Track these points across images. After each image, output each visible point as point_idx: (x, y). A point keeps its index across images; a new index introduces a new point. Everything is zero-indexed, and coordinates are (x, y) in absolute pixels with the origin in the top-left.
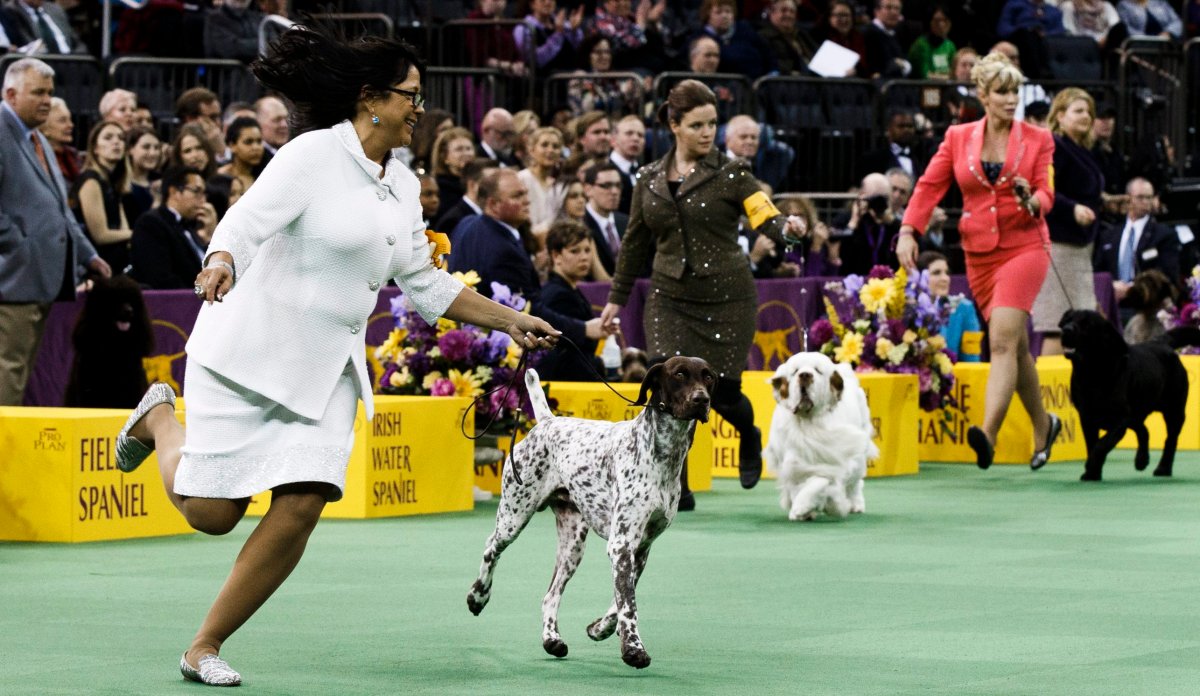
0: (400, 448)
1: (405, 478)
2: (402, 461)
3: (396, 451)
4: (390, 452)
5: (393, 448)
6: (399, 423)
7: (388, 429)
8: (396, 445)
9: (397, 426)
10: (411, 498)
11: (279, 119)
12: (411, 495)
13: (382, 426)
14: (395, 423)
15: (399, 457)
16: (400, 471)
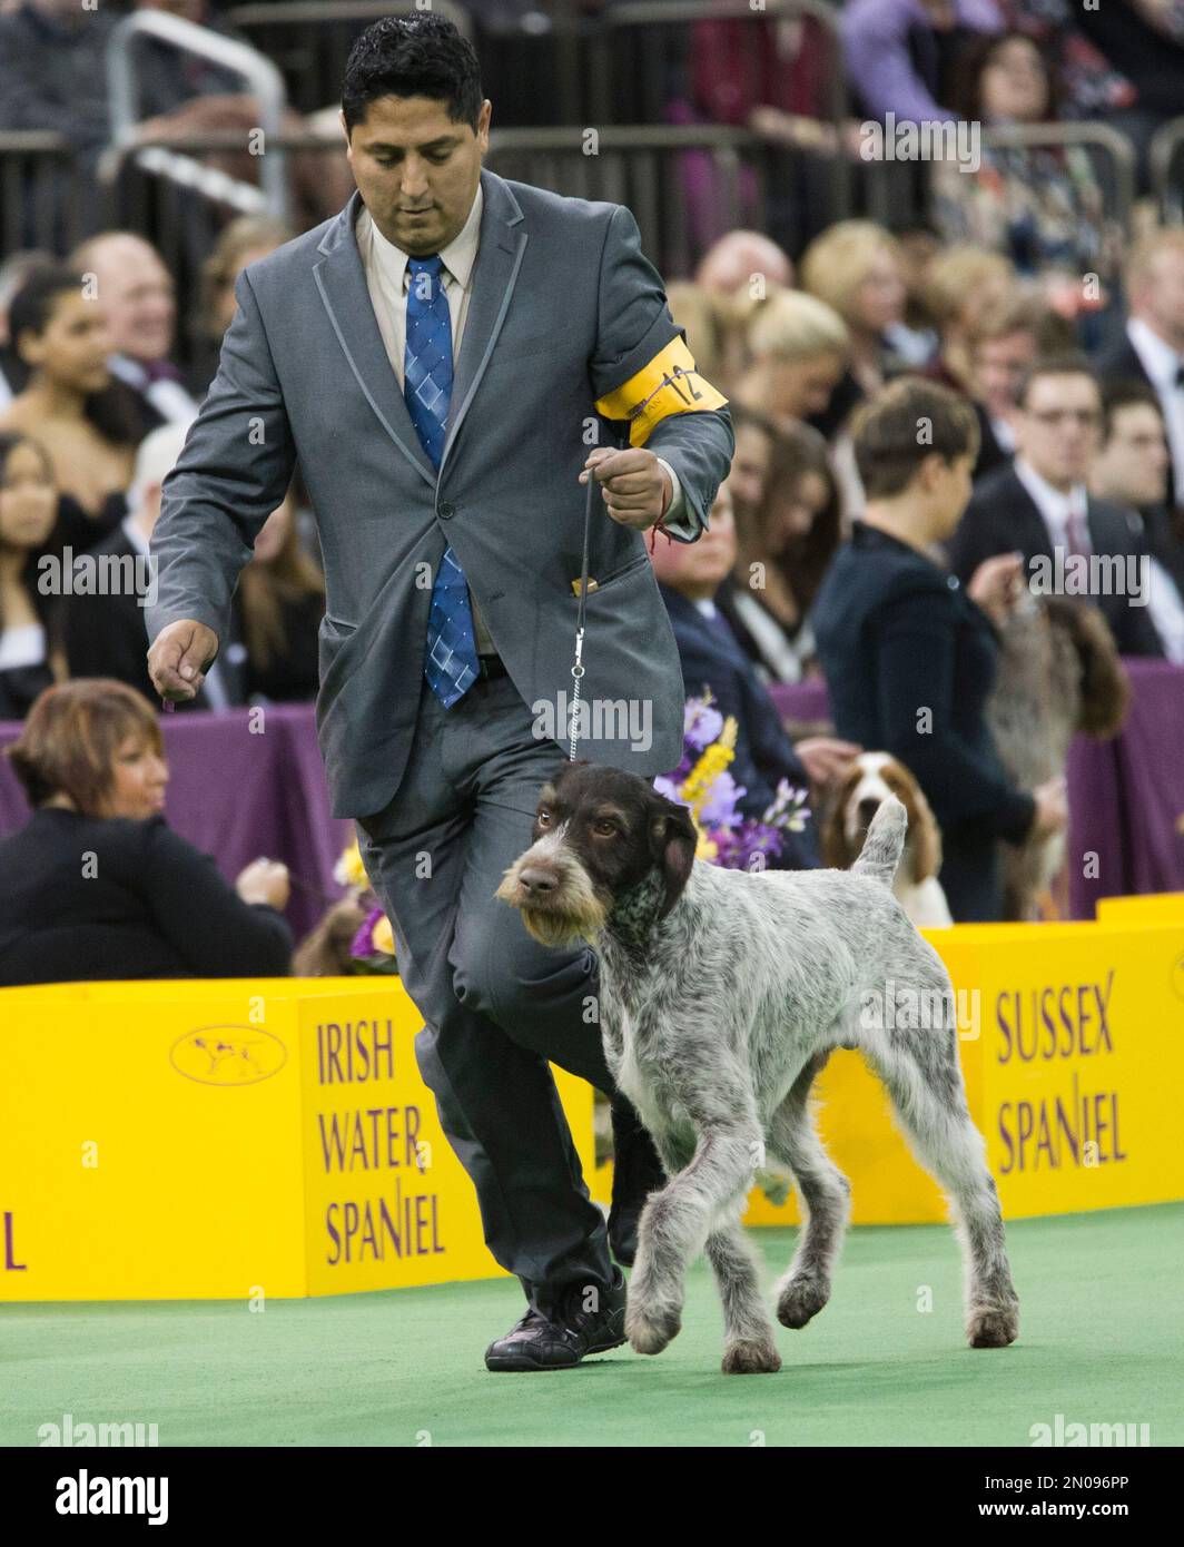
0: (392, 1111)
1: (410, 1191)
2: (399, 1145)
3: (382, 1119)
4: (367, 1122)
5: (374, 1113)
6: (388, 1047)
7: (358, 1061)
8: (384, 1105)
9: (383, 1054)
10: (427, 1243)
11: (139, 292)
12: (427, 1232)
13: (342, 1056)
14: (377, 1047)
15: (392, 1135)
16: (395, 1170)
